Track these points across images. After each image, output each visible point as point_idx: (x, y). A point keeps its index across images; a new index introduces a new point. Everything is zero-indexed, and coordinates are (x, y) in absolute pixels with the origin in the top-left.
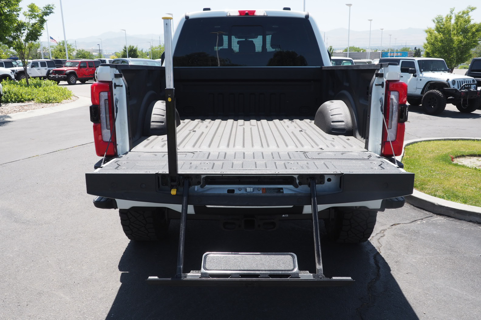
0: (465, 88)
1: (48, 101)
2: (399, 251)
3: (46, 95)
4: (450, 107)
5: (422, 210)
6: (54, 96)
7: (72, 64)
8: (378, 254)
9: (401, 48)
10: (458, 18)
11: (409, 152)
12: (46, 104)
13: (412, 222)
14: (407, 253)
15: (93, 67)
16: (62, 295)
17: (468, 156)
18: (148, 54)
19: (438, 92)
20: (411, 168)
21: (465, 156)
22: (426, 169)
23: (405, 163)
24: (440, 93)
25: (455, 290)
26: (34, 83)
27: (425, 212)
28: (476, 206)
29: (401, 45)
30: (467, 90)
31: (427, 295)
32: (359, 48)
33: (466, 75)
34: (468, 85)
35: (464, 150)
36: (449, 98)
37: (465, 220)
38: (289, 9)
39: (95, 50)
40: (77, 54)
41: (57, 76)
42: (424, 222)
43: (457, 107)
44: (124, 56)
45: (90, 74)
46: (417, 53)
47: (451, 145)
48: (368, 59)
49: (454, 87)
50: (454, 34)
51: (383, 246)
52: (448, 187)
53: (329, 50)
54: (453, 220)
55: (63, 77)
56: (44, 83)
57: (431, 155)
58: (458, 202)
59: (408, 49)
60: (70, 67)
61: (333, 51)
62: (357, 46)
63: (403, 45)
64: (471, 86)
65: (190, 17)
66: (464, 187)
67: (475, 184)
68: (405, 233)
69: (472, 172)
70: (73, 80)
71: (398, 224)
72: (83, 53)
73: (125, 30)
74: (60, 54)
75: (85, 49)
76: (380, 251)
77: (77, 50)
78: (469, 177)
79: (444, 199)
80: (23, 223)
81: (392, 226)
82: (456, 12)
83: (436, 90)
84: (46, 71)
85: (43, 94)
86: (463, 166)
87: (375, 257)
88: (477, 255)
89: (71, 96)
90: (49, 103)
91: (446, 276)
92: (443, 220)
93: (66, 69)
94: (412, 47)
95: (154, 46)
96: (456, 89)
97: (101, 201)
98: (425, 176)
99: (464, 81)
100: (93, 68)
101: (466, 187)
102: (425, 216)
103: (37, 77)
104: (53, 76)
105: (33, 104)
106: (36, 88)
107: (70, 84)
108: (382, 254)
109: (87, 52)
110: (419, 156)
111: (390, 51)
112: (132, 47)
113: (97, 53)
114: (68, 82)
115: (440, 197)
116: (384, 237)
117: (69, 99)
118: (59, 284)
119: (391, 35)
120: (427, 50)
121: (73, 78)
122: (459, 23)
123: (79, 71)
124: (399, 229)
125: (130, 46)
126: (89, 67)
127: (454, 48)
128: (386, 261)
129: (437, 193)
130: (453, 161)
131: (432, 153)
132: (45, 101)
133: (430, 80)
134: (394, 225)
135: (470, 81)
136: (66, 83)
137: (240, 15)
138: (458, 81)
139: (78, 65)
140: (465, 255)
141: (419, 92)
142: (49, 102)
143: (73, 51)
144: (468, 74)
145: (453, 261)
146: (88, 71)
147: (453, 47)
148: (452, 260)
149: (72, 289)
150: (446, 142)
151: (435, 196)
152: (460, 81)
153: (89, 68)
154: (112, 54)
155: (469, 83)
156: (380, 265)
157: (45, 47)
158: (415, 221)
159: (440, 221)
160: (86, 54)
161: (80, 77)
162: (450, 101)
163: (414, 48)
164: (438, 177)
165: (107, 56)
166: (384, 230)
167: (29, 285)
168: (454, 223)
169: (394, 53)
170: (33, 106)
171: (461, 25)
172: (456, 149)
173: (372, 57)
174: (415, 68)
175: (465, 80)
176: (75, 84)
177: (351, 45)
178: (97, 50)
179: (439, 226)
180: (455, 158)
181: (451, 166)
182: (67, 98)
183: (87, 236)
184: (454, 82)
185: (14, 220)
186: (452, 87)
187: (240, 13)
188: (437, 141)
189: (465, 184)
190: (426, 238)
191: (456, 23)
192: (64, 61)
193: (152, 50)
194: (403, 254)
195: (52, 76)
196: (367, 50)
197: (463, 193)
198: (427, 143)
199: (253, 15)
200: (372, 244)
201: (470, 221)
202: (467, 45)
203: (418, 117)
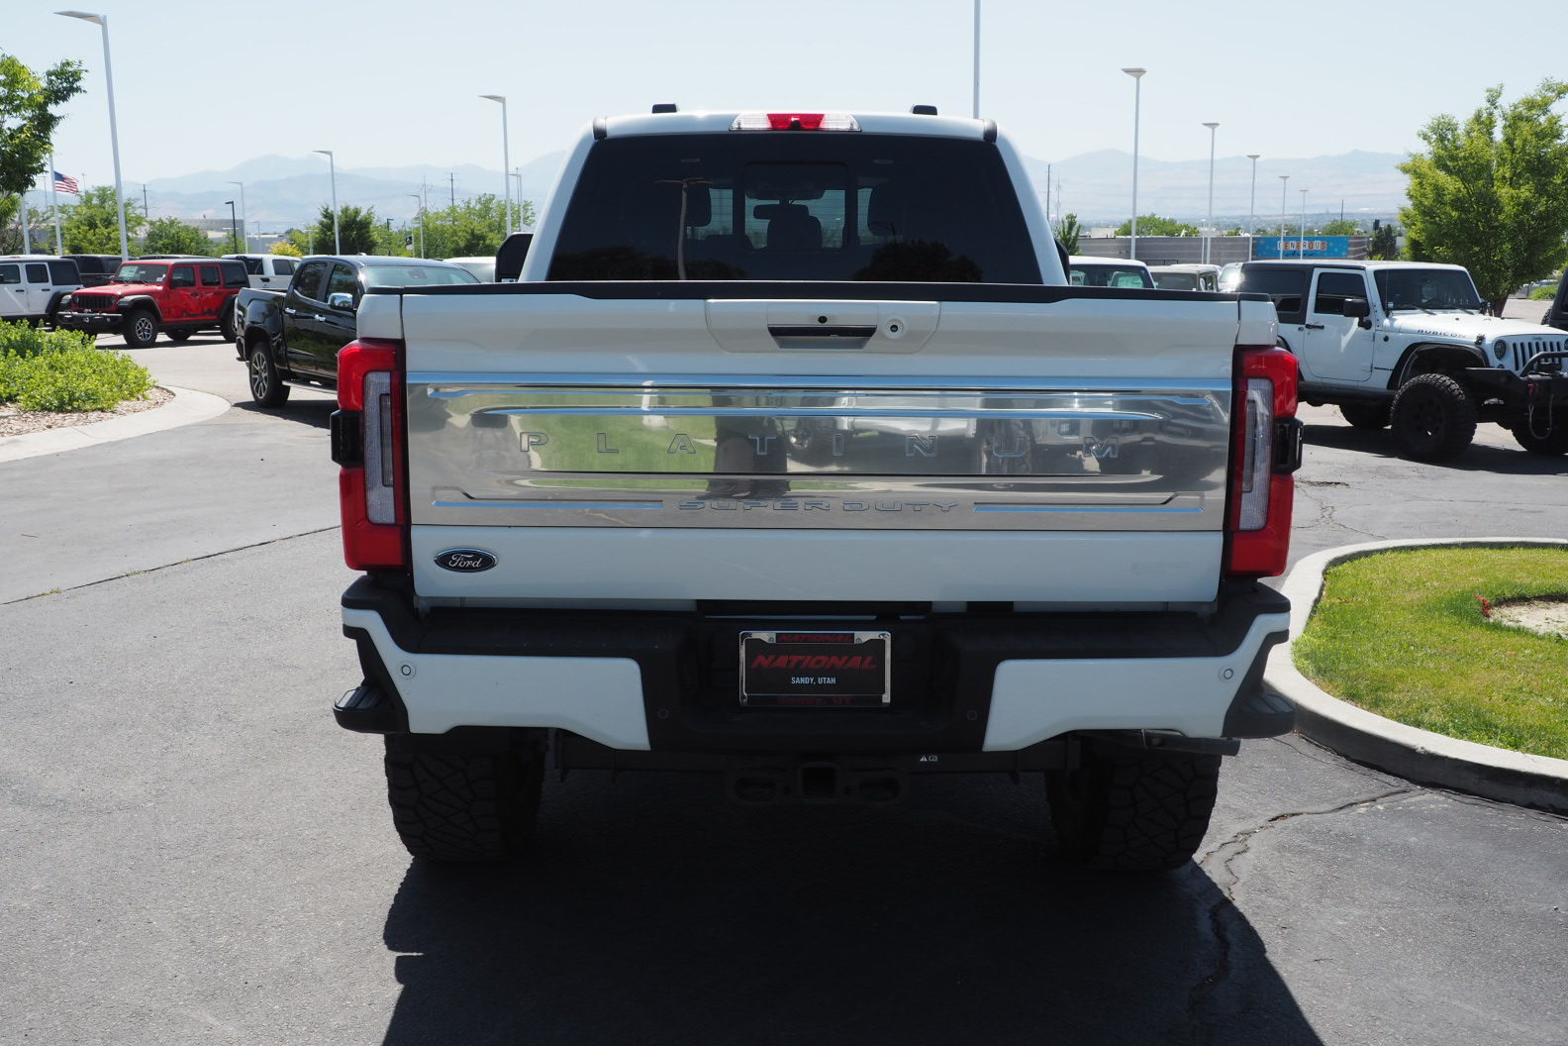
0: (1541, 368)
1: (65, 404)
2: (1292, 897)
3: (59, 384)
4: (1491, 434)
5: (1375, 773)
6: (90, 387)
7: (143, 272)
8: (1227, 903)
9: (1326, 222)
10: (1514, 123)
11: (1340, 585)
12: (61, 415)
13: (1341, 808)
14: (1319, 902)
15: (218, 283)
16: (211, 1020)
17: (1540, 598)
18: (410, 238)
19: (1448, 382)
20: (1342, 638)
21: (1530, 599)
22: (1392, 639)
23: (1325, 620)
24: (1455, 386)
25: (1468, 1007)
26: (13, 338)
27: (1383, 777)
28: (1550, 756)
29: (1323, 211)
30: (1547, 376)
31: (1378, 1023)
32: (1172, 222)
33: (1544, 322)
34: (1553, 356)
35: (1527, 581)
36: (1486, 402)
37: (1513, 803)
38: (932, 111)
39: (217, 221)
40: (151, 236)
41: (87, 313)
42: (1380, 807)
43: (1514, 435)
44: (324, 246)
45: (206, 309)
46: (1383, 243)
47: (1485, 563)
48: (1205, 263)
49: (1501, 366)
50: (1504, 178)
51: (1242, 881)
52: (1463, 699)
53: (1066, 230)
54: (1474, 801)
55: (108, 320)
56: (50, 341)
57: (1414, 596)
58: (1492, 745)
59: (1351, 227)
60: (135, 282)
61: (1078, 231)
62: (1164, 213)
63: (1331, 211)
64: (1560, 361)
65: (611, 133)
66: (1515, 698)
67: (1553, 687)
68: (1316, 842)
69: (1547, 649)
70: (144, 329)
71: (1293, 815)
72: (173, 231)
73: (330, 153)
74: (90, 235)
75: (179, 219)
76: (1232, 895)
77: (152, 223)
78: (1536, 666)
79: (1448, 734)
80: (44, 805)
81: (1274, 819)
82: (1506, 102)
83: (1438, 376)
84: (48, 296)
85: (50, 379)
86: (1520, 631)
87: (1214, 915)
88: (1545, 908)
89: (146, 387)
90: (70, 412)
91: (1441, 969)
92: (1443, 803)
93: (119, 289)
94: (1363, 221)
95: (431, 210)
96: (1509, 371)
97: (360, 707)
98: (1387, 663)
99: (1537, 344)
100: (217, 287)
101: (1521, 697)
102: (1384, 791)
103: (21, 318)
104: (74, 316)
105: (11, 413)
106: (23, 357)
107: (133, 343)
108: (1240, 902)
109: (186, 228)
110: (1372, 599)
111: (1283, 235)
112: (353, 214)
113: (225, 233)
114: (126, 338)
115: (1433, 728)
116: (1247, 855)
117: (138, 399)
118: (196, 989)
119: (1285, 178)
120: (1413, 235)
121: (143, 324)
122: (1518, 143)
123: (169, 297)
124: (1297, 830)
125: (347, 209)
126: (204, 284)
127: (1503, 226)
128: (1252, 924)
129: (1426, 718)
130: (1488, 616)
131: (1418, 589)
132: (56, 403)
133: (1419, 339)
134: (1283, 817)
135: (1558, 344)
136: (120, 340)
137: (774, 128)
138: (1514, 345)
139: (164, 276)
140: (1507, 907)
141: (1380, 381)
142: (70, 408)
143: (139, 224)
144: (1552, 319)
145: (1466, 925)
146: (199, 300)
147: (1497, 224)
148: (1462, 921)
149: (241, 1002)
150: (1470, 553)
151: (1418, 724)
152: (1522, 344)
153: (202, 286)
154: (276, 236)
155: (1556, 351)
156: (1229, 936)
157: (35, 212)
158: (1352, 804)
159: (1432, 806)
160: (183, 235)
161: (169, 319)
162: (1488, 416)
163: (1371, 225)
164: (1432, 665)
165: (263, 245)
166: (1248, 834)
167: (100, 992)
168: (1478, 811)
169: (1298, 239)
170: (12, 421)
171: (1524, 145)
172: (1501, 576)
173: (1219, 255)
174: (1364, 296)
175: (1540, 339)
176: (152, 344)
177: (1145, 210)
178: (224, 223)
179: (1427, 820)
180: (1496, 606)
181: (1476, 631)
182: (132, 394)
183: (265, 848)
184: (1501, 346)
185: (14, 800)
186: (1494, 363)
187: (772, 122)
188: (1438, 551)
189: (1521, 688)
190: (1383, 855)
191: (1509, 141)
192: (110, 263)
193: (425, 226)
194: (1303, 906)
195: (68, 314)
196: (1201, 229)
197: (1509, 716)
198: (1403, 555)
199: (817, 130)
200: (1208, 874)
201: (1531, 806)
202: (1548, 218)
203: (1380, 467)
